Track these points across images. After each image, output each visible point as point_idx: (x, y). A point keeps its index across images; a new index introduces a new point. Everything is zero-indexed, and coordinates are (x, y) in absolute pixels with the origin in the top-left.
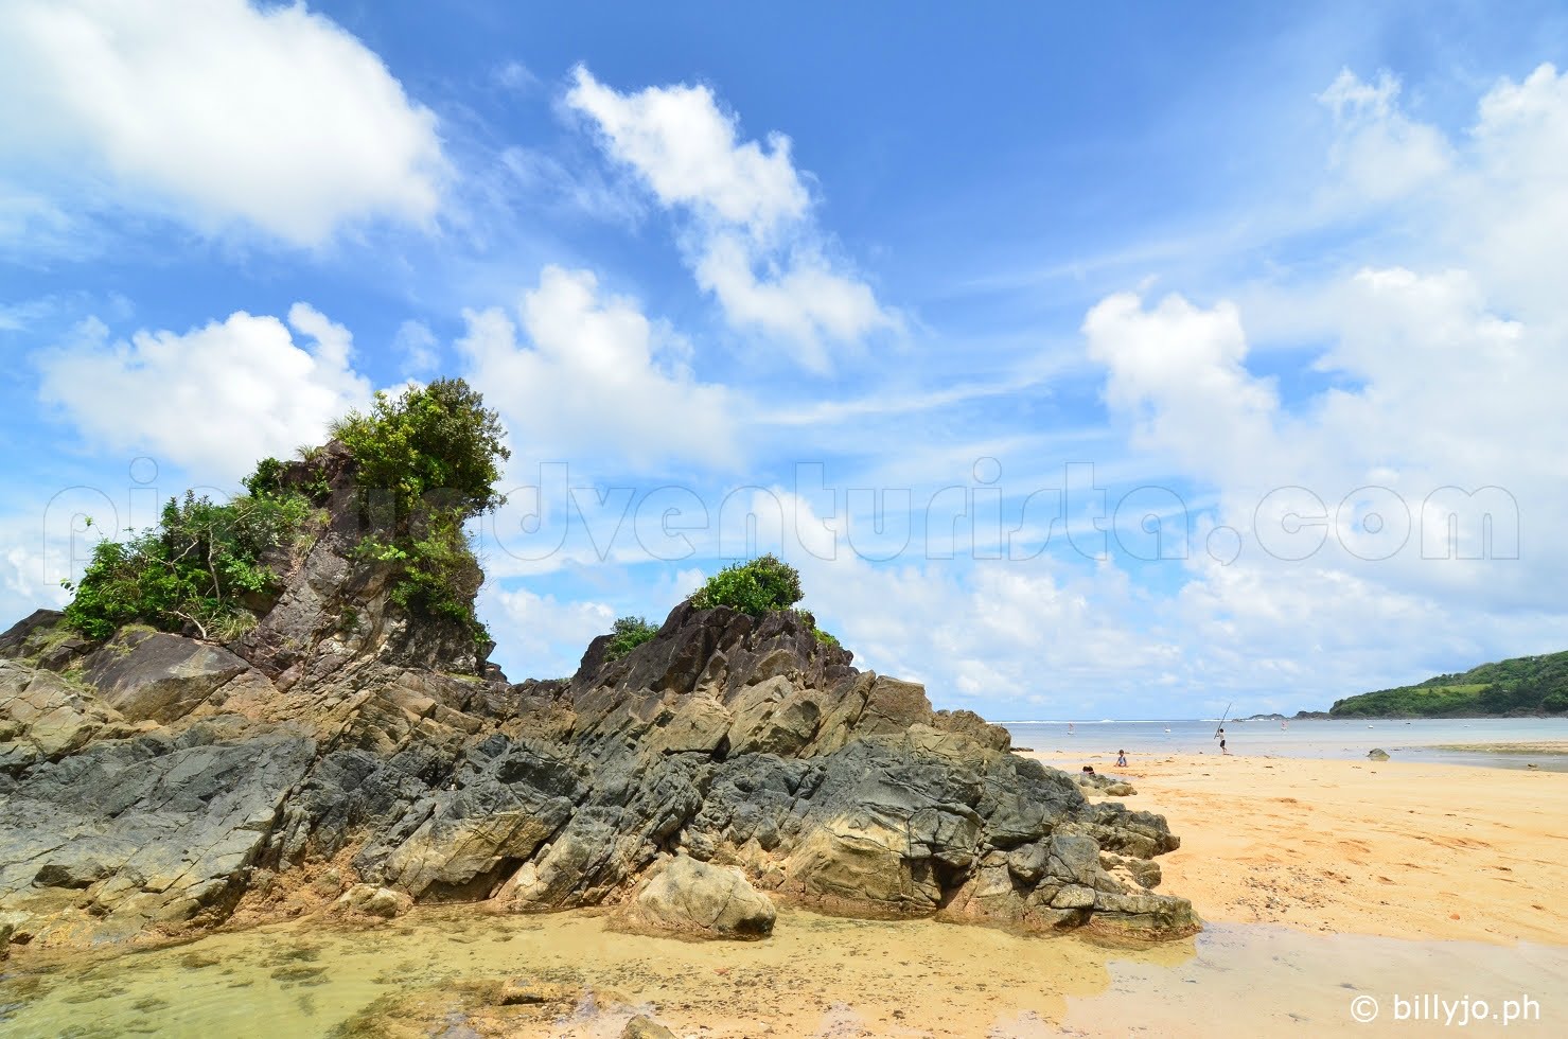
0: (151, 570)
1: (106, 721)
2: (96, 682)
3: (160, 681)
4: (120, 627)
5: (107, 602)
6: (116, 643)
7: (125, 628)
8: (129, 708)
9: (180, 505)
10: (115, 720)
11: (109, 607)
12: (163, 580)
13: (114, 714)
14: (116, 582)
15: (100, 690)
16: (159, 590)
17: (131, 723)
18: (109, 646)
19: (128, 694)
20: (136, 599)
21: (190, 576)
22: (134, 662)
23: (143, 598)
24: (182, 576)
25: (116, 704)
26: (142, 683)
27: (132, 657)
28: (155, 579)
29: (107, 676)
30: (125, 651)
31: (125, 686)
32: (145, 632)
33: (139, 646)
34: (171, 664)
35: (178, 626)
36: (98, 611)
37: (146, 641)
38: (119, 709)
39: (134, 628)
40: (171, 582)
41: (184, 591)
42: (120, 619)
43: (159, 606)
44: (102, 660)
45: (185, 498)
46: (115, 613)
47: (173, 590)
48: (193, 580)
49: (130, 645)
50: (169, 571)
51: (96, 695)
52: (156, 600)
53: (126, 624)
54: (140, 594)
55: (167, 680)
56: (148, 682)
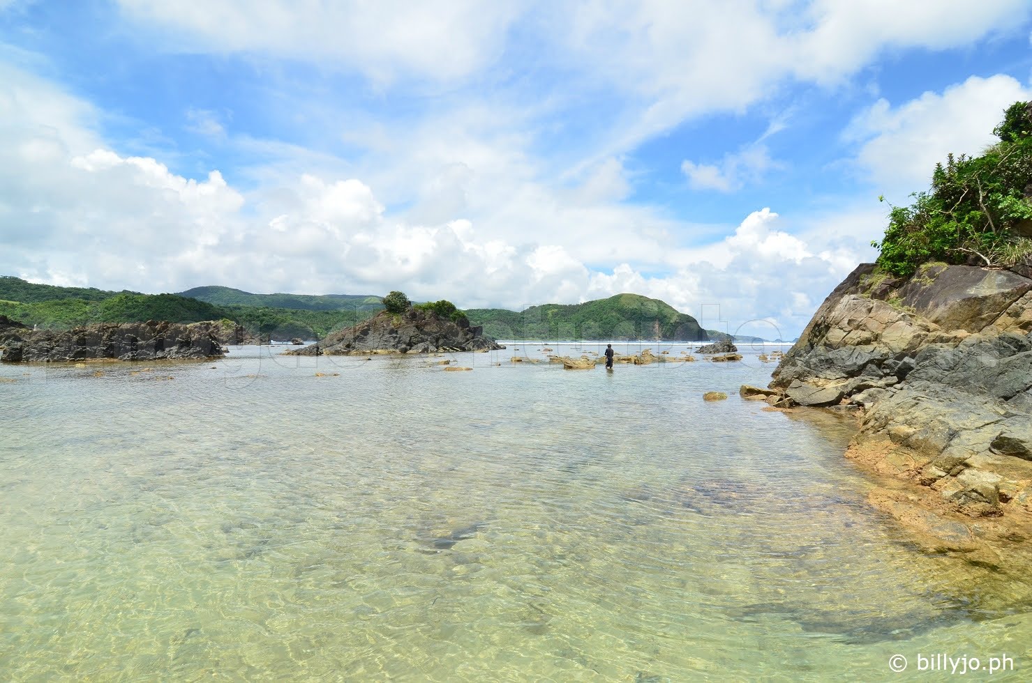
0: (933, 222)
1: (928, 331)
2: (913, 305)
3: (964, 300)
4: (918, 266)
5: (906, 250)
6: (919, 276)
7: (923, 266)
8: (943, 321)
9: (945, 165)
10: (935, 330)
11: (909, 253)
12: (945, 226)
13: (933, 326)
14: (910, 235)
15: (917, 310)
16: (942, 234)
17: (947, 331)
18: (914, 280)
19: (941, 311)
20: (925, 244)
21: (967, 218)
22: (939, 288)
23: (931, 242)
24: (959, 221)
25: (933, 318)
26: (950, 302)
27: (936, 285)
28: (939, 226)
29: (922, 301)
30: (929, 283)
31: (937, 306)
32: (938, 267)
33: (938, 277)
34: (967, 287)
35: (963, 260)
36: (901, 257)
37: (943, 273)
38: (936, 322)
39: (929, 265)
40: (951, 226)
41: (964, 233)
42: (918, 260)
43: (945, 246)
44: (912, 290)
45: (947, 161)
46: (913, 256)
47: (955, 231)
48: (968, 222)
49: (931, 277)
50: (949, 218)
51: (916, 313)
52: (943, 242)
53: (922, 263)
54: (928, 240)
55: (969, 299)
56: (954, 301)
